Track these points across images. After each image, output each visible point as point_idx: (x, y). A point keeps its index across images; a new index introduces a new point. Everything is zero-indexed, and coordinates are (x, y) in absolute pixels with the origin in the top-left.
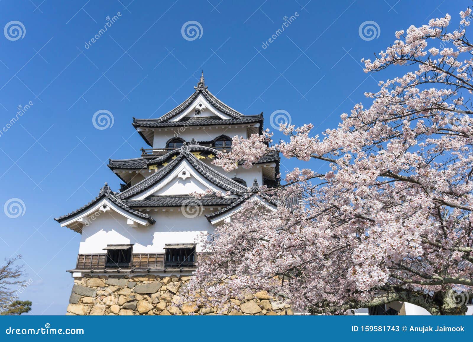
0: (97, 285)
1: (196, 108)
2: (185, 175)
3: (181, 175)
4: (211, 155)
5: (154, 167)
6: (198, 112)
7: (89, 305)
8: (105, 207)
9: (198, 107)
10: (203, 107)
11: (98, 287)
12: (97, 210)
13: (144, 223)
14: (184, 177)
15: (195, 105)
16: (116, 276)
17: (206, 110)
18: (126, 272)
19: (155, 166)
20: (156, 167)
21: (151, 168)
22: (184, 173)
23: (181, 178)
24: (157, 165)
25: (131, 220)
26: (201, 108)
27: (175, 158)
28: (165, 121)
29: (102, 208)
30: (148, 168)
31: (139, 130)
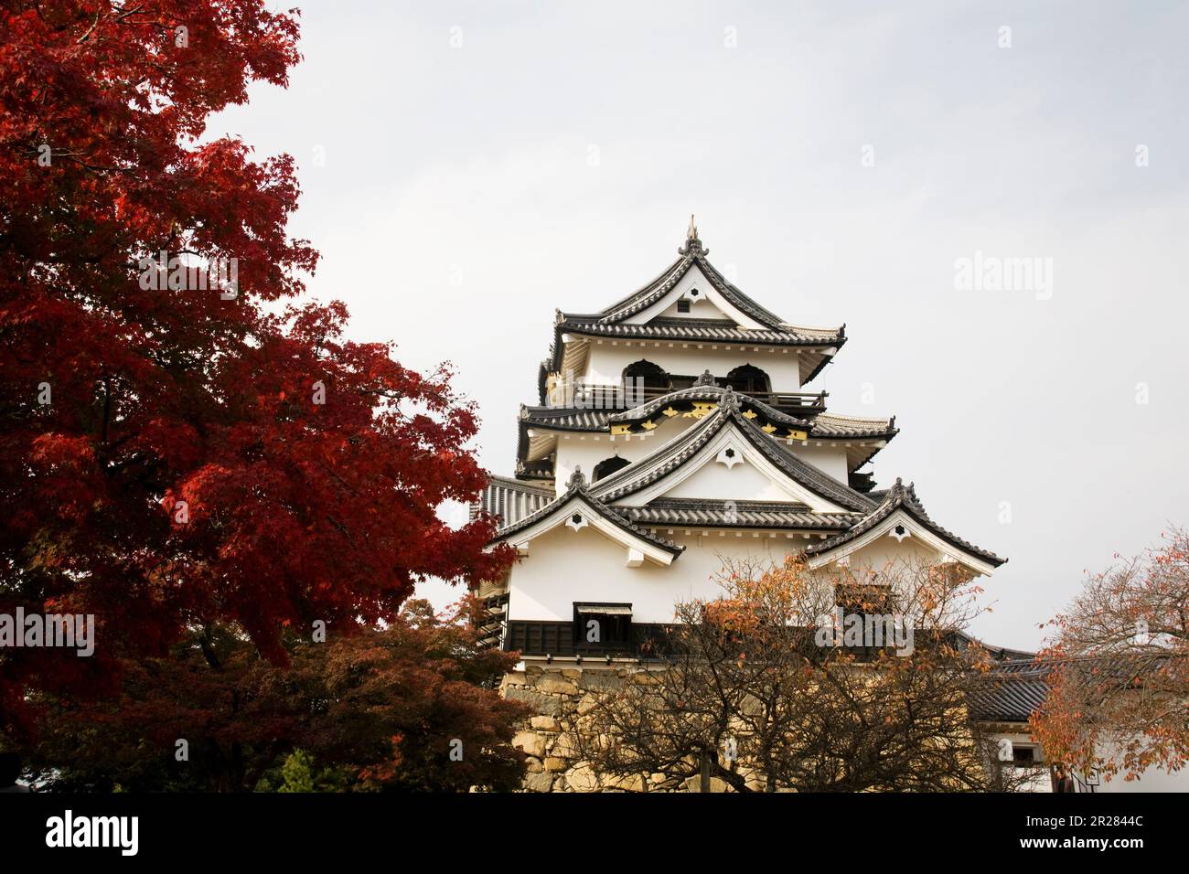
0: (560, 690)
1: (685, 297)
2: (733, 458)
3: (722, 457)
4: (750, 411)
5: (623, 430)
6: (683, 305)
7: (547, 733)
8: (577, 519)
9: (689, 296)
10: (701, 296)
11: (562, 694)
12: (563, 526)
13: (666, 558)
14: (730, 461)
15: (683, 291)
16: (600, 671)
17: (707, 303)
18: (625, 663)
19: (625, 427)
20: (628, 429)
21: (616, 430)
22: (730, 453)
23: (723, 464)
24: (629, 426)
25: (639, 550)
26: (694, 299)
27: (670, 412)
28: (617, 322)
29: (570, 523)
30: (609, 432)
31: (565, 338)
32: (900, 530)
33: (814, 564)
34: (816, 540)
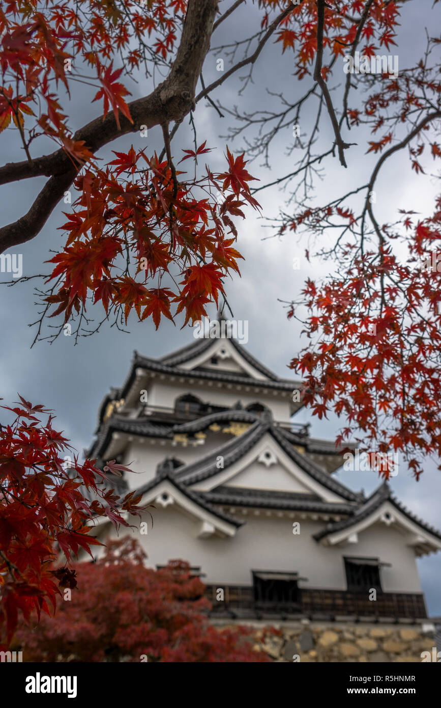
1: (217, 354)
2: (270, 459)
3: (262, 458)
5: (182, 437)
6: (214, 360)
8: (165, 497)
9: (219, 354)
10: (227, 355)
12: (155, 502)
13: (231, 530)
14: (268, 462)
15: (215, 350)
17: (230, 360)
19: (184, 436)
20: (186, 437)
21: (178, 438)
22: (268, 456)
23: (263, 463)
24: (186, 435)
25: (209, 525)
26: (222, 356)
27: (215, 428)
28: (173, 366)
29: (160, 500)
30: (172, 439)
31: (140, 372)
32: (388, 516)
33: (334, 539)
34: (332, 521)
